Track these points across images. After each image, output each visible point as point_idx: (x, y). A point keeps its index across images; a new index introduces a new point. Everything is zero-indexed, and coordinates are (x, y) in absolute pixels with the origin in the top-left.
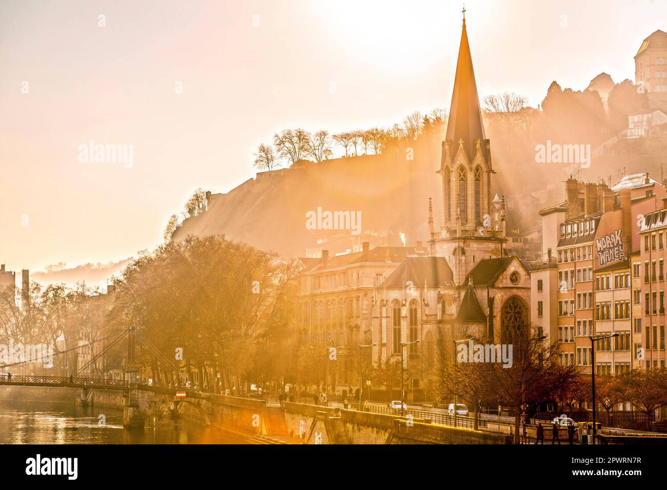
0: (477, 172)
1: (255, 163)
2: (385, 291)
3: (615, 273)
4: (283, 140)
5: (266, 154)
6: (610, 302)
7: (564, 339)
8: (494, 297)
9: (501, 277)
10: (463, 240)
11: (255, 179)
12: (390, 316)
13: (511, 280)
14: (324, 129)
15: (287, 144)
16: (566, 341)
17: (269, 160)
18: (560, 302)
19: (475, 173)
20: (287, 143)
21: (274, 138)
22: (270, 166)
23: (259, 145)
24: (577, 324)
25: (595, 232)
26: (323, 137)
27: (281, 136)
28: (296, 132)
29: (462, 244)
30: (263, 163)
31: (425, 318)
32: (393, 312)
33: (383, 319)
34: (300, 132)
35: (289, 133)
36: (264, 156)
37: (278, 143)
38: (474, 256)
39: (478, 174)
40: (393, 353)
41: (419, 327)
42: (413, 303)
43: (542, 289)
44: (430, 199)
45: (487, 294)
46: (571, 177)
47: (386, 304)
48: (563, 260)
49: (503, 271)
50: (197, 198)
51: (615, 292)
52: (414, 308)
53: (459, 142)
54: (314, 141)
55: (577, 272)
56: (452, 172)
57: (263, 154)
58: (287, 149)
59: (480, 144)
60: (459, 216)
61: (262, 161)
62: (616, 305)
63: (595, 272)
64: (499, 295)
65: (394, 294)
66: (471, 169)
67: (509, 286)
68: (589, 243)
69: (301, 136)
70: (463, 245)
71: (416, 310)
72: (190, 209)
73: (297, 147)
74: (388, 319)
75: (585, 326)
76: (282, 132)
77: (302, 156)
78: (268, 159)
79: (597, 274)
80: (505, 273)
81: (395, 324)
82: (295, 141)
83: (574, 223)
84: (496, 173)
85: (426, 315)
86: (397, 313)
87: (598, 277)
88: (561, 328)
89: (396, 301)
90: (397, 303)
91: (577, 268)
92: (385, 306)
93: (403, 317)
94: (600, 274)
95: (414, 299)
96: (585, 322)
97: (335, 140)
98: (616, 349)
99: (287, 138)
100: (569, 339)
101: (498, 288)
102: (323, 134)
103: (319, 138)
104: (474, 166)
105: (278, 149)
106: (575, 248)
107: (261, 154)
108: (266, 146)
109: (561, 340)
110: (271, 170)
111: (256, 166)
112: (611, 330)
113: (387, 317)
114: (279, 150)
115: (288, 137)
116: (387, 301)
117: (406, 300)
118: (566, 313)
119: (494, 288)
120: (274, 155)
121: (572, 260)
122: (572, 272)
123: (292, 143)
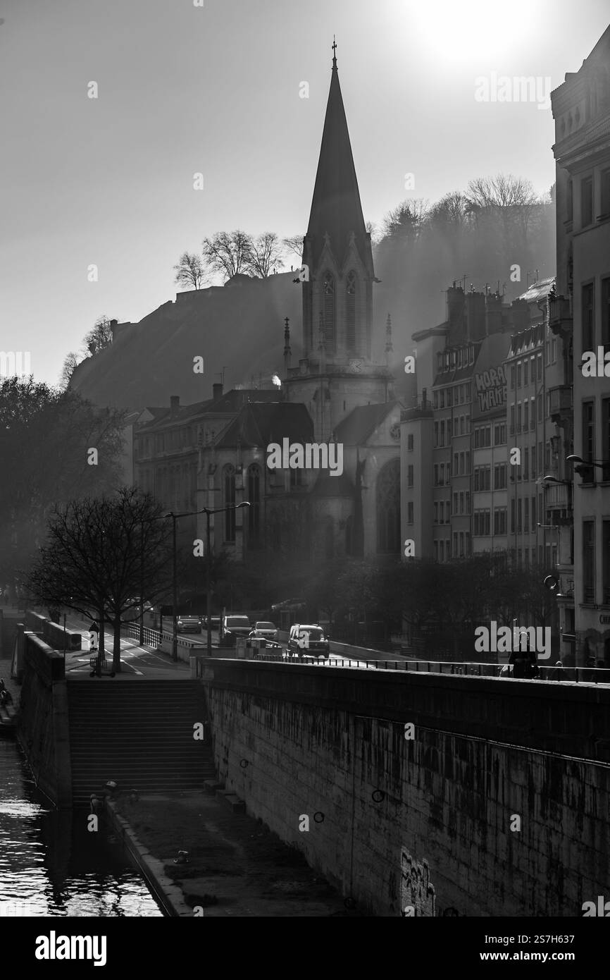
0: (351, 280)
1: (176, 280)
2: (213, 452)
3: (496, 423)
4: (216, 247)
5: (191, 267)
6: (490, 464)
7: (439, 519)
8: (365, 461)
9: (376, 432)
10: (327, 379)
11: (174, 302)
12: (220, 487)
13: (392, 435)
14: (271, 231)
15: (221, 253)
16: (442, 522)
17: (196, 275)
18: (436, 466)
19: (348, 282)
20: (221, 251)
21: (203, 244)
22: (197, 283)
23: (182, 255)
24: (453, 496)
25: (474, 364)
26: (270, 242)
27: (212, 241)
28: (233, 236)
29: (326, 384)
30: (188, 279)
31: (269, 490)
32: (224, 482)
33: (210, 492)
34: (239, 236)
35: (224, 238)
36: (190, 269)
37: (208, 250)
38: (344, 402)
39: (351, 283)
40: (225, 541)
41: (262, 503)
42: (254, 469)
43: (412, 448)
44: (287, 320)
45: (356, 456)
46: (454, 284)
47: (214, 471)
48: (439, 405)
49: (380, 423)
50: (101, 329)
51: (496, 450)
52: (254, 476)
53: (324, 237)
54: (257, 249)
55: (454, 422)
56: (315, 280)
57: (187, 267)
58: (221, 260)
59: (355, 239)
60: (322, 344)
61: (186, 276)
62: (497, 469)
63: (473, 421)
64: (375, 458)
65: (227, 457)
66: (341, 276)
67: (388, 444)
68: (465, 379)
69: (242, 242)
70: (327, 386)
71: (257, 479)
72: (90, 345)
73: (235, 257)
74: (217, 492)
75: (462, 499)
76: (214, 235)
77: (242, 269)
78: (194, 274)
79: (476, 424)
80: (382, 425)
81: (227, 500)
82: (232, 249)
83: (452, 351)
84: (380, 282)
85: (271, 486)
86: (230, 483)
87: (477, 429)
88: (436, 504)
89: (229, 467)
90: (230, 469)
91: (454, 418)
92: (212, 474)
93: (238, 490)
94: (479, 424)
95: (254, 464)
96: (462, 494)
97: (287, 247)
98: (495, 534)
99: (220, 244)
100: (445, 520)
101: (372, 447)
102: (270, 238)
103: (264, 243)
104: (346, 271)
105: (208, 259)
106: (452, 387)
107: (183, 266)
108: (190, 255)
109: (436, 521)
110: (198, 289)
111: (178, 284)
112: (489, 505)
113: (215, 490)
114: (209, 262)
115: (223, 243)
116: (216, 466)
117: (242, 465)
118: (442, 483)
119: (366, 447)
120: (203, 268)
121: (449, 405)
122: (449, 421)
123: (229, 251)
